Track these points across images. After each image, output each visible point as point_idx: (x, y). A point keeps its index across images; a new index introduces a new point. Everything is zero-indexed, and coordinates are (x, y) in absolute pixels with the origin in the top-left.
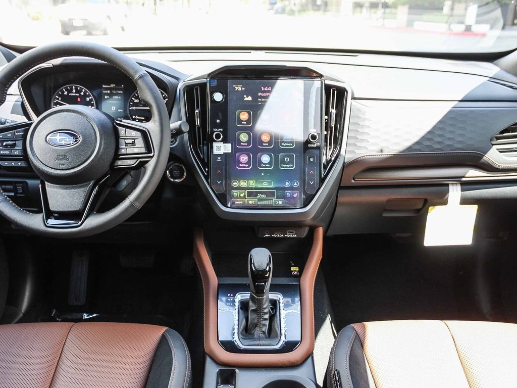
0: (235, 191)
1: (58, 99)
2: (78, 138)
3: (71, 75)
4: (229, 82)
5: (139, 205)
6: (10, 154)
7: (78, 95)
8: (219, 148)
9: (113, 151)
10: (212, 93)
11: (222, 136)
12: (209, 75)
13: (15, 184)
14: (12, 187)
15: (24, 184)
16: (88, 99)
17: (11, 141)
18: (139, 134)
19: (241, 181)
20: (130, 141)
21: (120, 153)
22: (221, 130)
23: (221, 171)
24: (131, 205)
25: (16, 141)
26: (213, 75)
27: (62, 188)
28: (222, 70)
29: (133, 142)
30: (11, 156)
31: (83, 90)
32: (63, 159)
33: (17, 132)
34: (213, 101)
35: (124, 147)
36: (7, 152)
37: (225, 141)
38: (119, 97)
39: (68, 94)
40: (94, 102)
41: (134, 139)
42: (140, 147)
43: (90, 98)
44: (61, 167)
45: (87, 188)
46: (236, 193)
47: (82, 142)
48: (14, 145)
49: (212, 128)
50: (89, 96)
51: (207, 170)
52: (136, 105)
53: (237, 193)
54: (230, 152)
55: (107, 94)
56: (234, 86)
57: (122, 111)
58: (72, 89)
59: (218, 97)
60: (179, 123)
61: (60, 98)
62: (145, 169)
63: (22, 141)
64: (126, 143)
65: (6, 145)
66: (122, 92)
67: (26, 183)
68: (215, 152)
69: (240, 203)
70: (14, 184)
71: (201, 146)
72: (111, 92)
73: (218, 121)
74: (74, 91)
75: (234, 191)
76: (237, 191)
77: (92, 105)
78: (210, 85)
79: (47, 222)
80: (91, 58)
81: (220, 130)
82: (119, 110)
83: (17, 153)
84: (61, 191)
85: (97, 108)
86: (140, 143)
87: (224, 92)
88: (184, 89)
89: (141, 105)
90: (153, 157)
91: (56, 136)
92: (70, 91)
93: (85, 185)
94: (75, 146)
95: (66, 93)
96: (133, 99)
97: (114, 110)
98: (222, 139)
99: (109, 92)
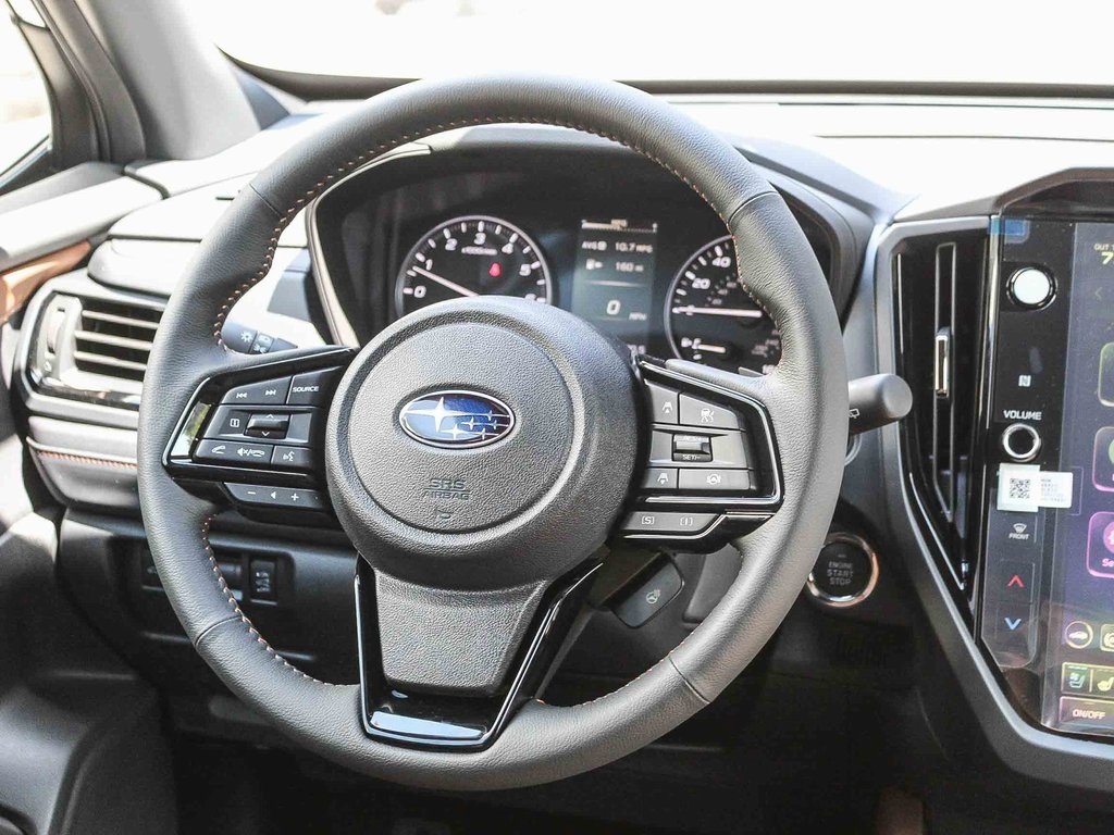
0: (1078, 666)
1: (423, 265)
2: (507, 421)
3: (475, 185)
4: (1080, 230)
5: (708, 690)
6: (267, 461)
7: (492, 252)
8: (1020, 487)
9: (625, 475)
10: (1007, 272)
11: (1037, 443)
12: (1001, 200)
13: (251, 560)
14: (239, 570)
15: (281, 564)
16: (525, 270)
17: (275, 413)
18: (728, 418)
19: (1105, 627)
20: (694, 443)
21: (650, 484)
22: (1036, 416)
23: (1026, 579)
24: (682, 688)
25: (289, 413)
26: (1015, 204)
27: (433, 600)
28: (1056, 184)
29: (703, 445)
30: (270, 466)
31: (514, 238)
32: (447, 493)
33: (297, 384)
34: (1009, 302)
35: (669, 462)
36: (258, 454)
37: (1049, 460)
38: (640, 268)
39: (459, 247)
40: (546, 281)
41: (710, 436)
42: (728, 466)
43: (536, 265)
44: (439, 522)
45: (522, 609)
46: (1081, 672)
47: (521, 437)
48: (283, 430)
49: (1000, 406)
50: (530, 258)
51: (964, 568)
52: (698, 297)
53: (1086, 673)
54: (1067, 504)
55: (595, 254)
56: (1098, 247)
57: (643, 317)
58: (473, 231)
59: (1032, 287)
60: (873, 381)
61: (429, 263)
62: (741, 551)
63: (310, 415)
64: (675, 450)
65: (258, 429)
66: (649, 249)
67: (289, 561)
68: (1007, 500)
69: (1095, 715)
70: (245, 560)
71: (948, 473)
72: (611, 246)
73: (1025, 381)
74: (481, 238)
75: (1072, 665)
76: (1084, 666)
77: (540, 293)
78: (1001, 238)
79: (369, 719)
80: (563, 128)
81: (1029, 415)
82: (634, 316)
83: (289, 457)
84: (431, 608)
85: (556, 302)
86: (730, 450)
87: (1058, 268)
88: (893, 250)
89: (717, 302)
90: (775, 508)
91: (434, 407)
92: (466, 239)
93: (514, 594)
94: (496, 446)
95: (451, 245)
96: (690, 275)
97: (616, 311)
98: (1038, 452)
99: (602, 246)
